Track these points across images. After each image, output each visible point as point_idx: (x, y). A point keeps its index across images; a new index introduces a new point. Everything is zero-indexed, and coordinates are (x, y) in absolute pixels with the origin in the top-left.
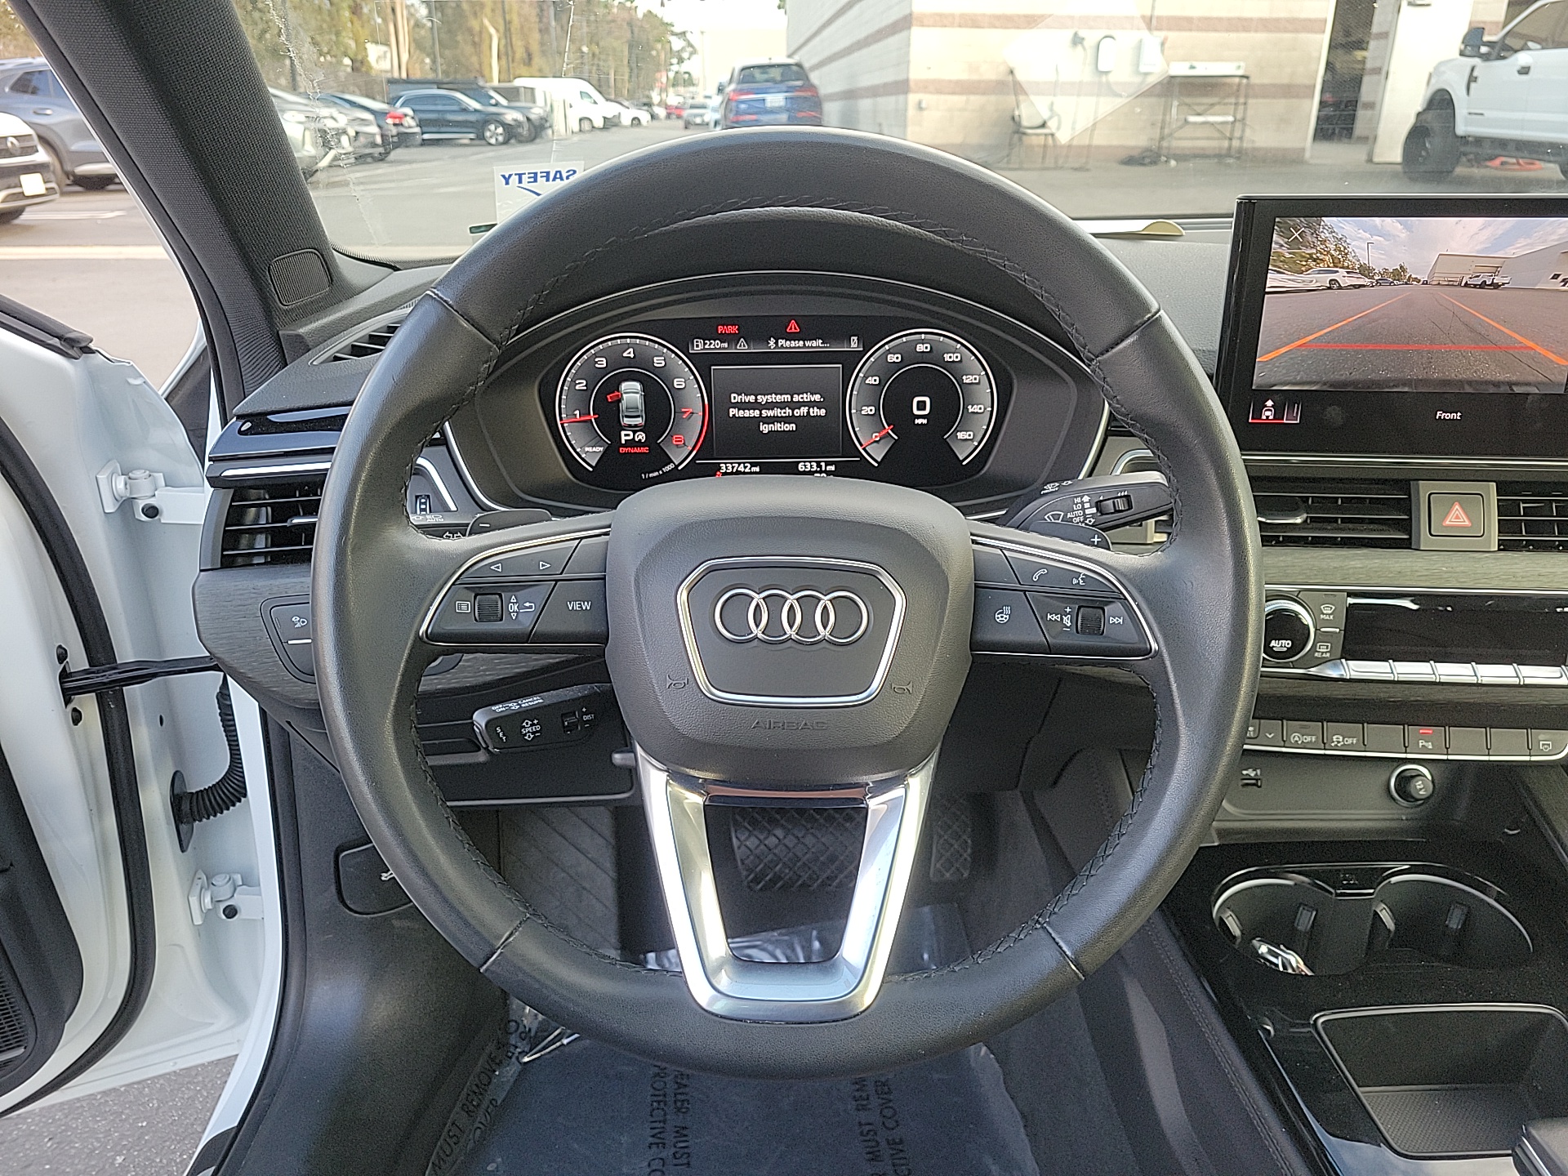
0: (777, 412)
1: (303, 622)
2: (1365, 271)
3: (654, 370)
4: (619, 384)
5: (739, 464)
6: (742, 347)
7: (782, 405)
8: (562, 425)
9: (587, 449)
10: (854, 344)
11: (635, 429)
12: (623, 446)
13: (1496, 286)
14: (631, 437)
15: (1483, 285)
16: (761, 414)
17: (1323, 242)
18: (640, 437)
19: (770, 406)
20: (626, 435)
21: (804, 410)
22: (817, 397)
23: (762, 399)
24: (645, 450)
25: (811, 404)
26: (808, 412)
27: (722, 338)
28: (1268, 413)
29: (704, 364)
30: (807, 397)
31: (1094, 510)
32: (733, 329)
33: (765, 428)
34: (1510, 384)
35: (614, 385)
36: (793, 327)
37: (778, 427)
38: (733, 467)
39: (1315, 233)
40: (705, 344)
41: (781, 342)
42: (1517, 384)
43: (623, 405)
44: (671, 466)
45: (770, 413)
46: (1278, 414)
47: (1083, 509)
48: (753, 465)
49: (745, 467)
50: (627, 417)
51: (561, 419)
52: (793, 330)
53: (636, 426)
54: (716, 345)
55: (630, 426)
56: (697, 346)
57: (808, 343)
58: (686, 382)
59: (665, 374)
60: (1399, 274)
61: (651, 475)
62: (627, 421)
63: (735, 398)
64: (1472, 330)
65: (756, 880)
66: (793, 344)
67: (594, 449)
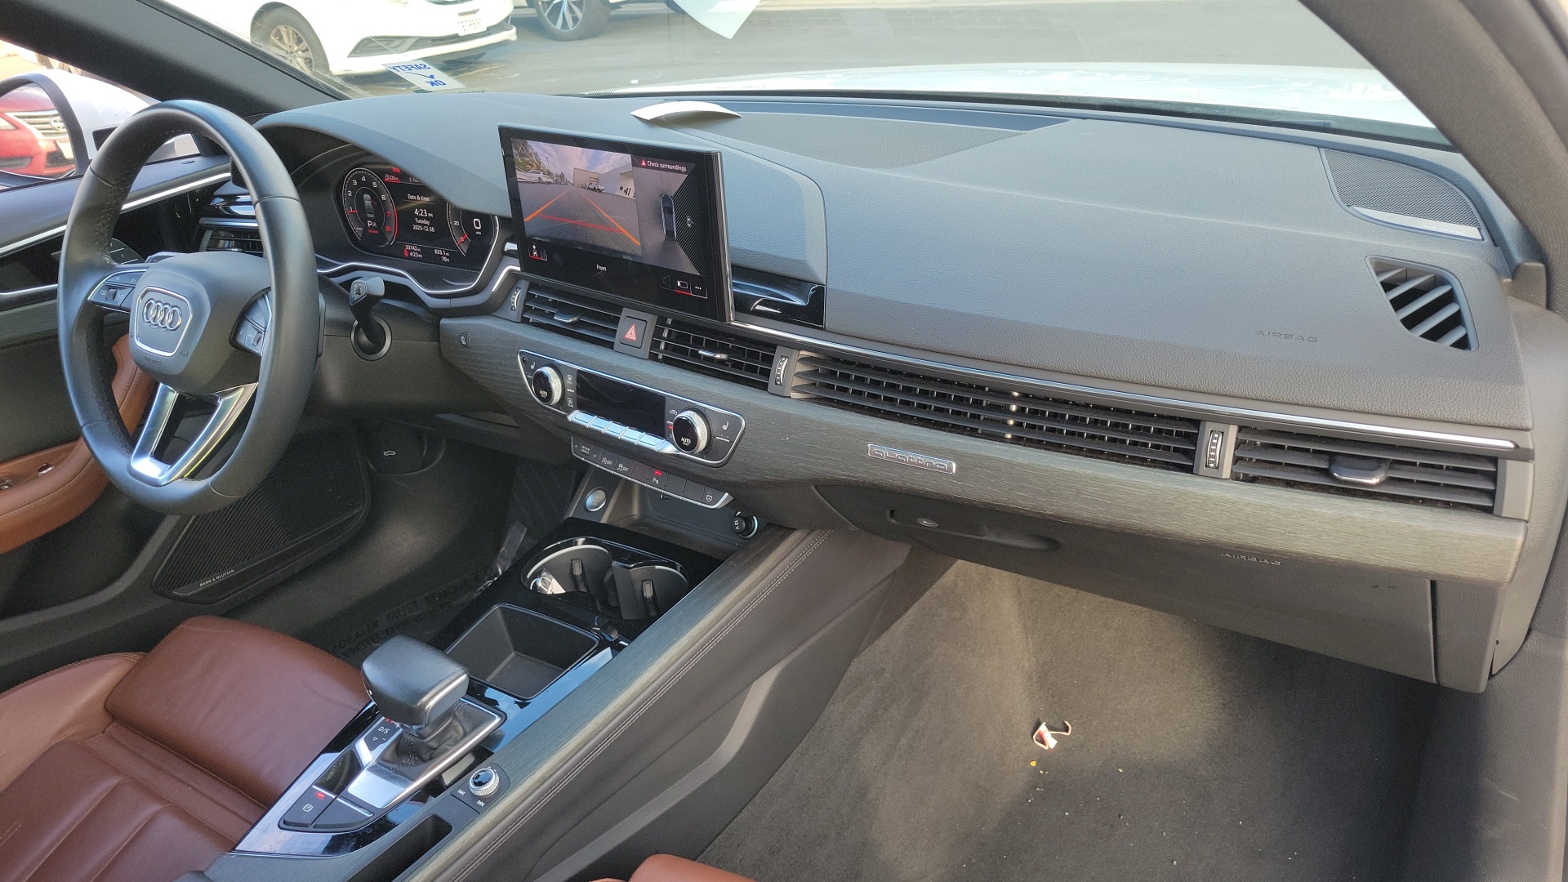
2: (549, 174)
13: (600, 191)
15: (594, 189)
17: (531, 155)
28: (535, 253)
39: (527, 149)
42: (622, 254)
44: (388, 243)
46: (539, 255)
60: (562, 176)
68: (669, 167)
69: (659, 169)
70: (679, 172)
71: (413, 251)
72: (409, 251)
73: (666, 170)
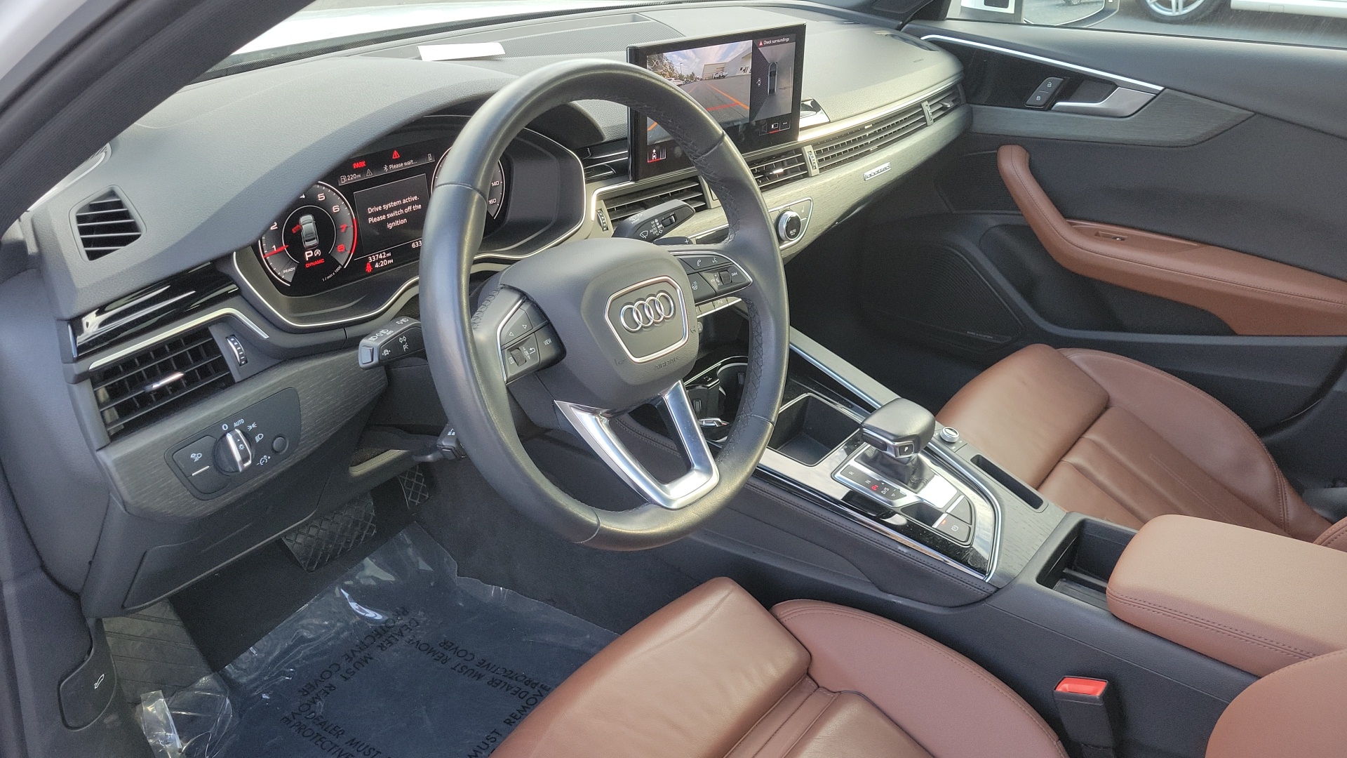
0: (396, 213)
1: (199, 455)
2: (681, 77)
3: (320, 204)
4: (298, 219)
5: (379, 254)
6: (370, 175)
7: (397, 208)
8: (265, 258)
9: (284, 271)
10: (430, 159)
11: (313, 248)
12: (309, 262)
13: (724, 77)
14: (312, 255)
15: (719, 78)
16: (386, 217)
17: (665, 66)
18: (318, 253)
19: (391, 210)
20: (308, 254)
21: (410, 208)
22: (416, 198)
23: (386, 207)
24: (322, 261)
25: (413, 203)
26: (412, 209)
27: (357, 171)
28: (654, 156)
29: (348, 191)
30: (410, 199)
31: (661, 226)
32: (363, 164)
33: (390, 226)
34: (733, 122)
35: (295, 221)
36: (396, 155)
37: (397, 223)
38: (376, 257)
39: (662, 62)
40: (347, 178)
41: (391, 166)
42: (735, 121)
43: (304, 233)
44: (340, 268)
45: (392, 215)
46: (658, 157)
47: (656, 226)
48: (387, 252)
49: (383, 255)
50: (307, 241)
51: (264, 254)
52: (396, 157)
53: (314, 246)
54: (354, 178)
55: (310, 247)
56: (343, 180)
57: (406, 164)
58: (340, 208)
59: (326, 205)
60: (692, 76)
61: (328, 277)
62: (307, 244)
63: (371, 210)
64: (718, 99)
65: (312, 563)
66: (397, 166)
67: (289, 270)
68: (778, 41)
69: (772, 44)
70: (785, 42)
71: (379, 261)
72: (373, 264)
73: (777, 44)
